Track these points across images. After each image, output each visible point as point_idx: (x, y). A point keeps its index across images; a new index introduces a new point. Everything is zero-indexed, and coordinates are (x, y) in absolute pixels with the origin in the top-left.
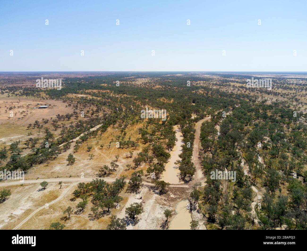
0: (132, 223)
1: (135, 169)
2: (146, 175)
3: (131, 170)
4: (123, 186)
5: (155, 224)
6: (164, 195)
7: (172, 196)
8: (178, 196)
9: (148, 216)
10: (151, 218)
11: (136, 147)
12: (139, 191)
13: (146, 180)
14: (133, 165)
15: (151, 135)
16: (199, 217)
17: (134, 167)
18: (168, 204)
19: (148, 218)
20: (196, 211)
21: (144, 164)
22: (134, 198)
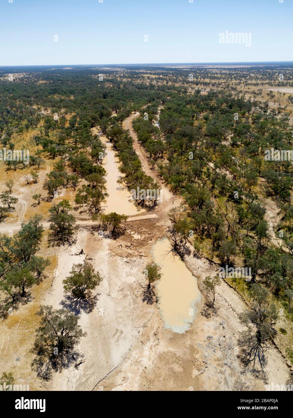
0: (85, 308)
1: (51, 201)
2: (76, 209)
3: (42, 203)
4: (40, 235)
5: (129, 297)
6: (121, 237)
7: (136, 236)
8: (147, 235)
9: (110, 284)
10: (117, 288)
11: (39, 165)
12: (73, 240)
13: (79, 216)
14: (45, 194)
15: (59, 145)
16: (203, 266)
17: (48, 198)
18: (136, 253)
19: (111, 288)
20: (192, 256)
21: (64, 190)
22: (67, 254)
